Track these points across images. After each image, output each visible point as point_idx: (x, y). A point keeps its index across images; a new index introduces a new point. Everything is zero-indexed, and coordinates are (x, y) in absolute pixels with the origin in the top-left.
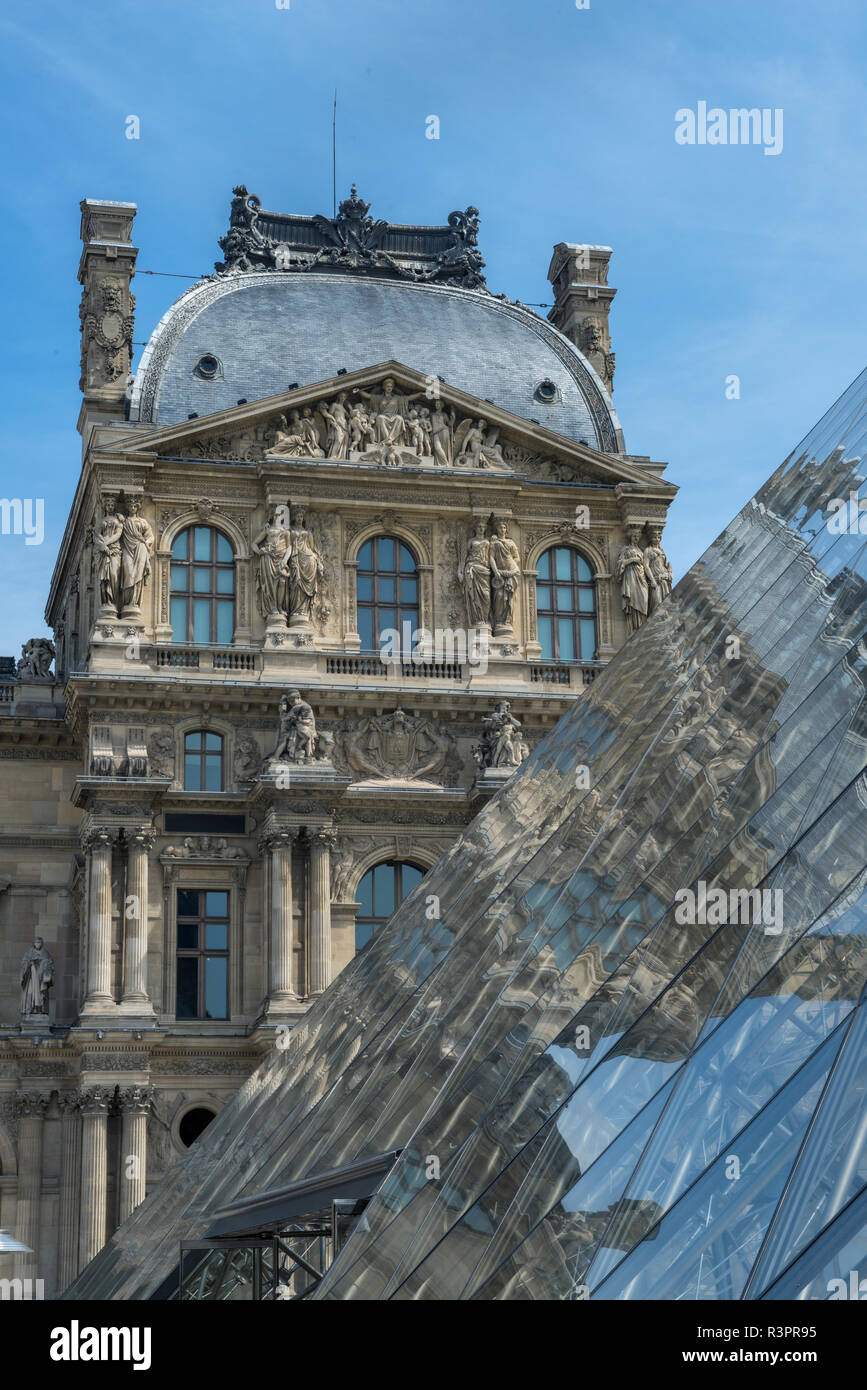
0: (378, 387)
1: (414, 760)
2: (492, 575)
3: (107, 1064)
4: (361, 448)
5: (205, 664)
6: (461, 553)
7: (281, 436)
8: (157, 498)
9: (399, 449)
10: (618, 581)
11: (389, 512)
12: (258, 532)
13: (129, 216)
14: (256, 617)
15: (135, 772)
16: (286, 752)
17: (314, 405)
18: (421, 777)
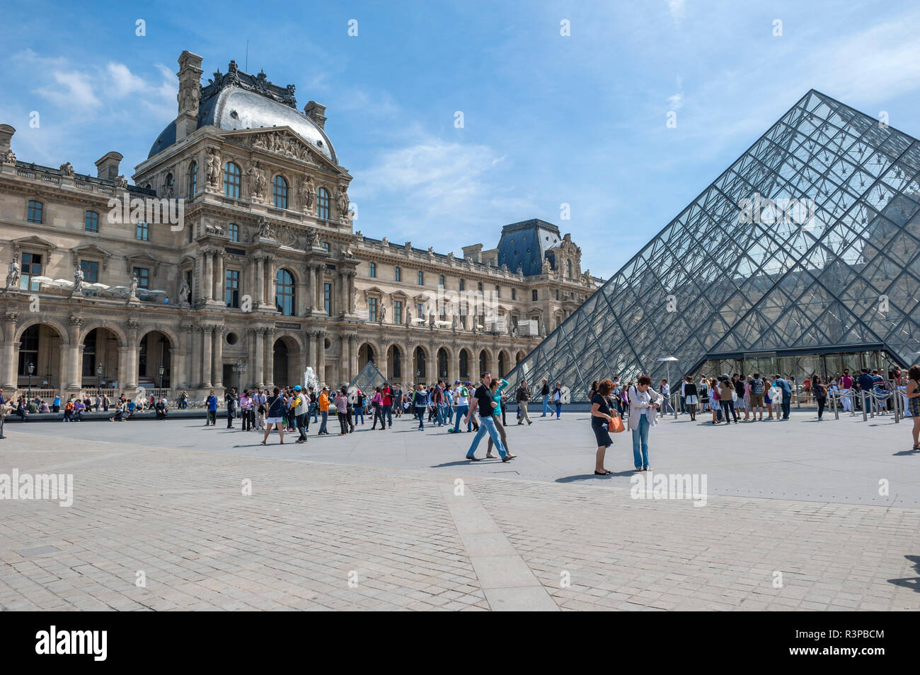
0: (282, 132)
1: (288, 241)
2: (309, 192)
3: (212, 318)
4: (278, 149)
5: (236, 205)
6: (300, 185)
7: (257, 140)
8: (222, 151)
9: (288, 152)
10: (337, 200)
11: (283, 169)
12: (248, 168)
13: (200, 60)
14: (247, 193)
15: (221, 234)
16: (262, 234)
17: (266, 133)
18: (290, 246)
